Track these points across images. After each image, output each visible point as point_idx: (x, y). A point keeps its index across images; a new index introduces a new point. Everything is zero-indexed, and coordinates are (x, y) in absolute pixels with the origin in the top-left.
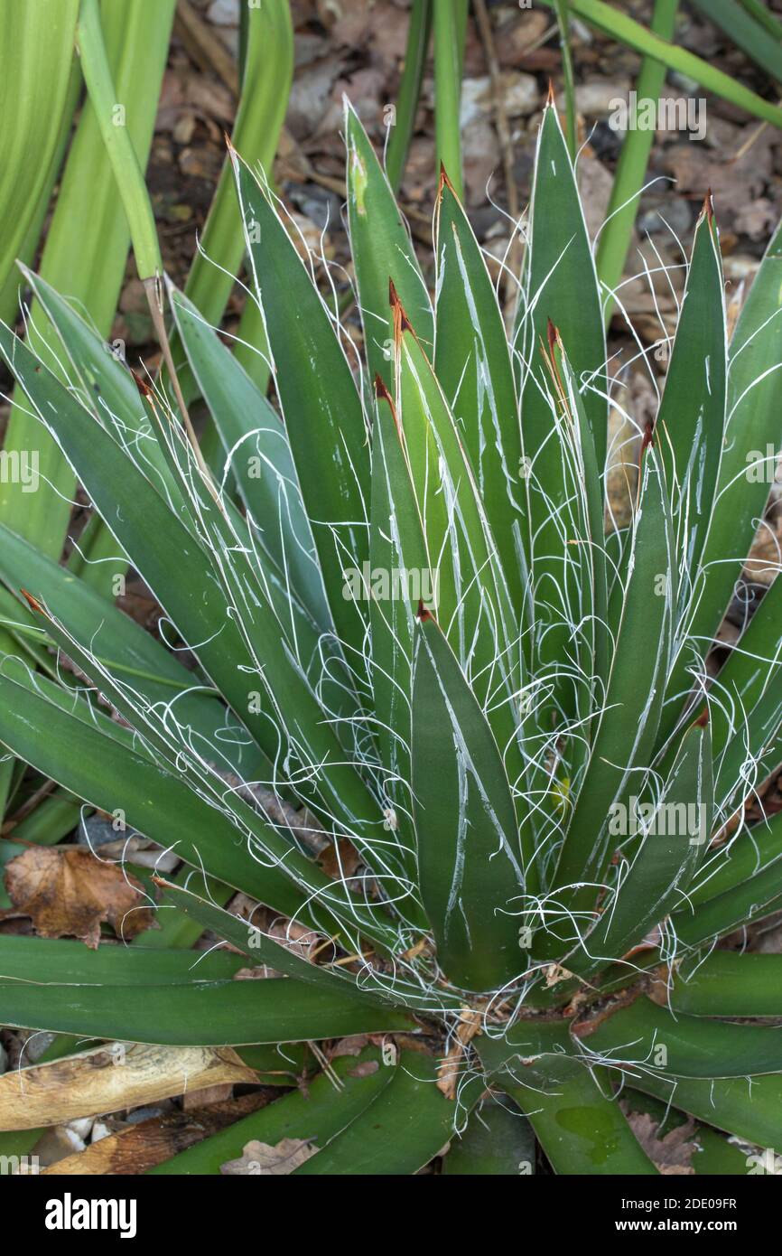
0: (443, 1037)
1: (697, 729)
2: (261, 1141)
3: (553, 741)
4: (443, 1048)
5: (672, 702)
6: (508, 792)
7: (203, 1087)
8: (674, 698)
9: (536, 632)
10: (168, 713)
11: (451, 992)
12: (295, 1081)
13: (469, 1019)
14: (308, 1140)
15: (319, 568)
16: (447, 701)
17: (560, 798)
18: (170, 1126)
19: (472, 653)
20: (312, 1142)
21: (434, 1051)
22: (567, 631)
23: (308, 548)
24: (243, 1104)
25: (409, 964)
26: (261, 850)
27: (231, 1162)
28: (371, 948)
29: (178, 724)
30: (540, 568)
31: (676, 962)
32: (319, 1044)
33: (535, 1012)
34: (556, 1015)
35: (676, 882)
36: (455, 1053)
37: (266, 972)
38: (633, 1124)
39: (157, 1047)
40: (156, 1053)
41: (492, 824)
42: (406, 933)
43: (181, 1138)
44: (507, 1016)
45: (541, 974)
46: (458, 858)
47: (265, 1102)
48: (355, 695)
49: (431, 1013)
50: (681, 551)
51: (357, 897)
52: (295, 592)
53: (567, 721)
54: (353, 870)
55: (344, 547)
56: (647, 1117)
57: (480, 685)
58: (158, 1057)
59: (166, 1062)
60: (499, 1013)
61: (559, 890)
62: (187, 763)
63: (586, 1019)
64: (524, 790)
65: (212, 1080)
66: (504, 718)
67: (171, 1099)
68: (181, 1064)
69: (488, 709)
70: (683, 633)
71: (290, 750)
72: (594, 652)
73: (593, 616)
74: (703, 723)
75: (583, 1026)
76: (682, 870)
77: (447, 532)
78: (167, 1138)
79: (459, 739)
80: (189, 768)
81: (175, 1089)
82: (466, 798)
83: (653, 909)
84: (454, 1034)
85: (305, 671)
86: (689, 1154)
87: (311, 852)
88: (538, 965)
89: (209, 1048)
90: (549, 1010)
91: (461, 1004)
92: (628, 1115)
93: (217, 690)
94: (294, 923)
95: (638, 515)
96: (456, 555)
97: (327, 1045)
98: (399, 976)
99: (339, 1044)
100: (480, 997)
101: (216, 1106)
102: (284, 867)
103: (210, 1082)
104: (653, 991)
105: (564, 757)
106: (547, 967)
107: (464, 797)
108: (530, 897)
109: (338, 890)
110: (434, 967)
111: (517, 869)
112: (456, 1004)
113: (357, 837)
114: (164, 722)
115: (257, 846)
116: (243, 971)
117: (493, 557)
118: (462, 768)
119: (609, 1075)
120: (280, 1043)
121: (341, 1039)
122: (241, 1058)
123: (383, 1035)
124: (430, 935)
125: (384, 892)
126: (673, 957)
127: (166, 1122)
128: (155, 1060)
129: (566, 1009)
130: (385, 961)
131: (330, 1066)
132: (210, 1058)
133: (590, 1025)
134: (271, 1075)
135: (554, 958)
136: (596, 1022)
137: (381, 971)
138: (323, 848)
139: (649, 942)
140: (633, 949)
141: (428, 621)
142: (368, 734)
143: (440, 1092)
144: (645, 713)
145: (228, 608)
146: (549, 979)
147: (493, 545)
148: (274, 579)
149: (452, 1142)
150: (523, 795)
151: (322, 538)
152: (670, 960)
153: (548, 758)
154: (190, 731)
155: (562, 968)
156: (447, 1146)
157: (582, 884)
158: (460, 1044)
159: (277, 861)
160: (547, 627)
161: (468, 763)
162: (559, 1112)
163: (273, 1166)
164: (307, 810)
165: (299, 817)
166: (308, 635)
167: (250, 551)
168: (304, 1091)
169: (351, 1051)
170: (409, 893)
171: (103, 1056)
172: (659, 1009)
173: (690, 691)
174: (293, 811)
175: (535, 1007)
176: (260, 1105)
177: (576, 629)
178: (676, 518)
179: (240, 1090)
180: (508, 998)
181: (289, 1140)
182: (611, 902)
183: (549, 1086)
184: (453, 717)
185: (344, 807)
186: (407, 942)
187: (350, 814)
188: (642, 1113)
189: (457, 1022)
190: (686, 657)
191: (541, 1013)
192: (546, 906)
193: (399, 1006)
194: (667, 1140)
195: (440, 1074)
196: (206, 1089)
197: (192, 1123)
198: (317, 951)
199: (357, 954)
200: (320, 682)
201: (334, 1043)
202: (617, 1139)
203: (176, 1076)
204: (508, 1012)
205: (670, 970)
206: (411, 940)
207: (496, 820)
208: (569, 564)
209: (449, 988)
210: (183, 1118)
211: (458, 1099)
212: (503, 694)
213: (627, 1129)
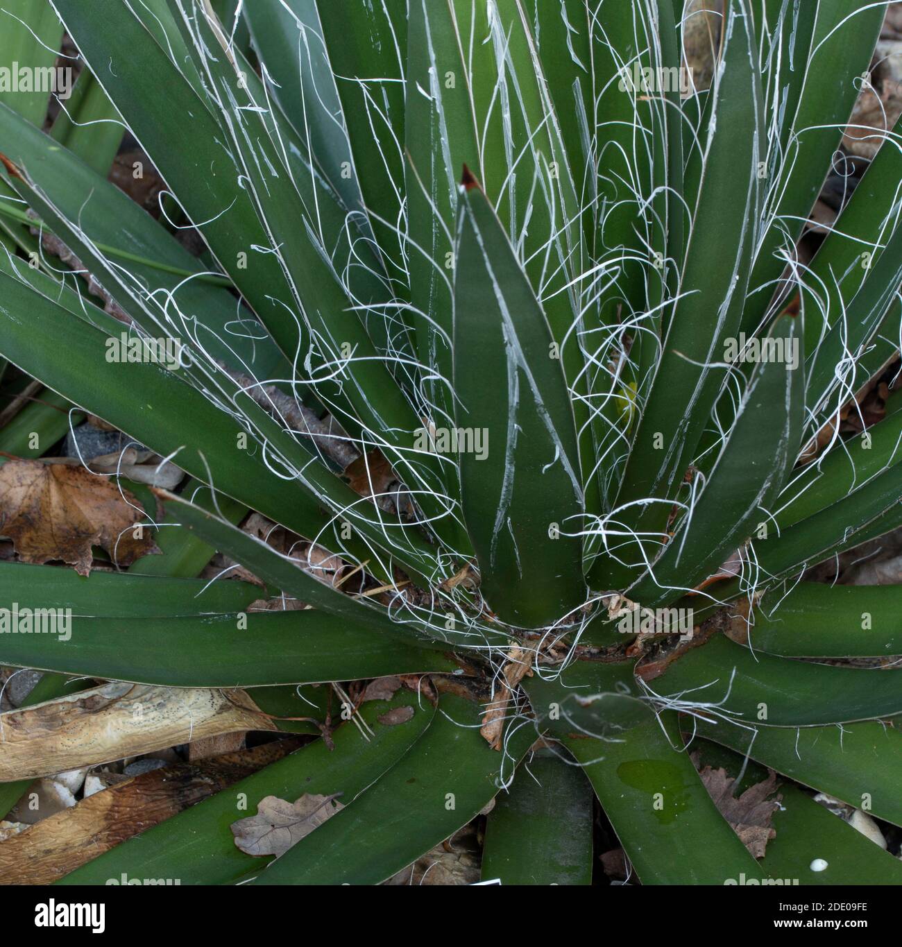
0: (488, 679)
1: (787, 318)
2: (279, 797)
3: (617, 336)
4: (488, 692)
5: (757, 292)
6: (566, 394)
7: (211, 735)
8: (760, 289)
9: (599, 211)
10: (170, 302)
11: (497, 627)
12: (318, 729)
13: (518, 658)
14: (332, 796)
15: (346, 133)
16: (496, 285)
17: (626, 403)
18: (173, 779)
19: (524, 232)
20: (337, 798)
21: (478, 695)
22: (636, 207)
23: (334, 109)
24: (258, 756)
25: (449, 595)
26: (278, 461)
27: (244, 820)
28: (406, 577)
29: (181, 314)
30: (605, 134)
31: (758, 594)
32: (345, 686)
33: (594, 651)
34: (619, 654)
35: (759, 499)
36: (501, 698)
37: (285, 603)
38: (705, 780)
39: (160, 689)
40: (158, 696)
41: (547, 431)
42: (446, 559)
43: (187, 793)
44: (562, 655)
45: (602, 606)
46: (507, 470)
47: (283, 753)
48: (387, 282)
49: (474, 651)
50: (770, 112)
51: (389, 516)
52: (318, 164)
53: (634, 313)
54: (386, 487)
55: (375, 106)
56: (722, 771)
57: (534, 268)
58: (159, 700)
59: (170, 706)
60: (553, 652)
61: (624, 507)
62: (192, 358)
63: (653, 660)
64: (584, 392)
65: (222, 727)
66: (561, 309)
67: (174, 748)
68: (187, 708)
69: (543, 297)
70: (770, 213)
71: (312, 346)
72: (667, 232)
73: (666, 188)
74: (794, 312)
75: (649, 668)
76: (767, 485)
77: (496, 87)
78: (170, 793)
79: (509, 329)
80: (194, 364)
81: (180, 737)
82: (516, 400)
83: (733, 531)
84: (501, 675)
85: (330, 256)
86: (770, 814)
87: (335, 464)
88: (596, 596)
89: (218, 690)
90: (610, 649)
91: (509, 641)
92: (700, 771)
93: (228, 276)
94: (316, 548)
95: (720, 68)
96: (507, 116)
97: (354, 689)
98: (437, 609)
99: (368, 687)
100: (531, 633)
101: (227, 757)
102: (304, 480)
103: (220, 730)
104: (730, 628)
105: (629, 357)
106: (609, 599)
107: (514, 398)
108: (590, 516)
109: (367, 508)
110: (478, 598)
111: (575, 484)
112: (503, 641)
113: (388, 445)
114: (165, 311)
115: (273, 456)
116: (257, 602)
117: (550, 119)
118: (512, 363)
119: (679, 721)
120: (301, 684)
121: (370, 681)
122: (255, 702)
123: (419, 676)
124: (474, 562)
125: (421, 512)
126: (754, 588)
127: (170, 775)
128: (156, 704)
129: (630, 648)
130: (421, 592)
131: (357, 712)
132: (219, 702)
133: (657, 665)
134: (291, 721)
135: (617, 588)
136: (665, 663)
137: (417, 602)
138: (351, 462)
139: (728, 571)
140: (708, 578)
141: (474, 190)
142: (402, 328)
143: (485, 742)
144: (726, 303)
145: (240, 177)
146: (611, 612)
147: (549, 105)
148: (294, 148)
149: (497, 799)
150: (582, 398)
151: (350, 96)
152: (751, 591)
153: (612, 359)
154: (196, 322)
155: (625, 599)
156: (491, 804)
157: (651, 500)
158: (508, 687)
159: (296, 474)
160: (613, 205)
161: (519, 358)
162: (622, 764)
163: (292, 825)
164: (332, 416)
165: (322, 426)
166: (333, 215)
167: (266, 111)
168: (328, 739)
169: (382, 695)
170: (449, 511)
171: (97, 698)
172: (737, 650)
173: (778, 280)
174: (315, 419)
175: (594, 645)
176: (277, 756)
177: (644, 204)
178: (765, 75)
179: (254, 739)
180: (563, 635)
181: (311, 797)
182: (684, 522)
183: (611, 733)
184: (502, 304)
185: (375, 413)
186: (447, 569)
187: (382, 422)
188: (716, 768)
189: (504, 662)
190: (774, 239)
191: (601, 652)
192: (609, 526)
193: (438, 642)
194: (745, 798)
195: (485, 720)
196: (215, 738)
197: (200, 777)
198: (343, 580)
199: (389, 583)
200: (348, 267)
201: (363, 685)
202: (688, 796)
203: (181, 722)
204: (563, 651)
205: (751, 603)
206: (452, 568)
207: (551, 427)
208: (638, 130)
209: (495, 623)
210: (190, 770)
211: (505, 748)
212: (561, 280)
213: (699, 784)
